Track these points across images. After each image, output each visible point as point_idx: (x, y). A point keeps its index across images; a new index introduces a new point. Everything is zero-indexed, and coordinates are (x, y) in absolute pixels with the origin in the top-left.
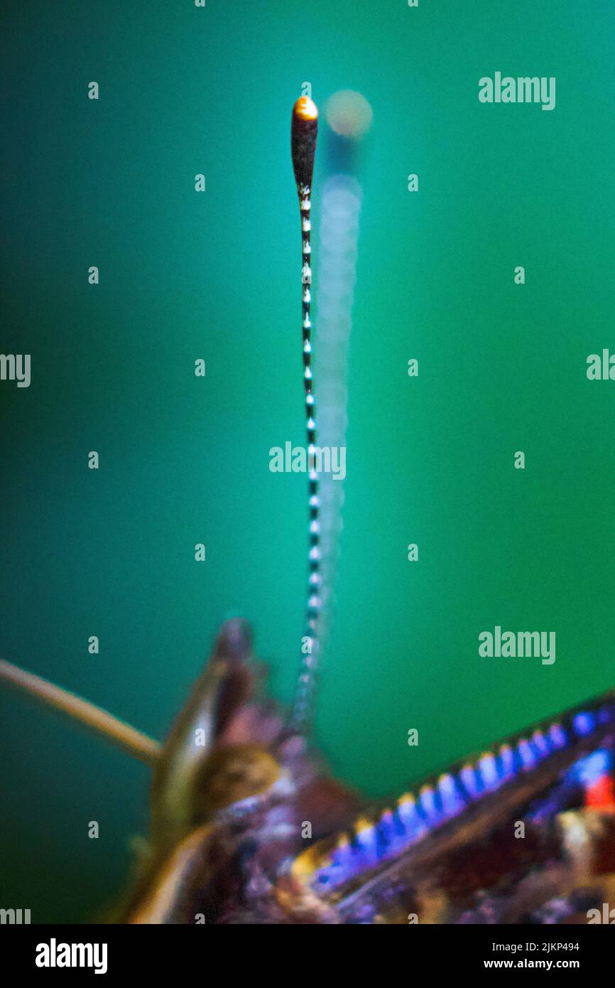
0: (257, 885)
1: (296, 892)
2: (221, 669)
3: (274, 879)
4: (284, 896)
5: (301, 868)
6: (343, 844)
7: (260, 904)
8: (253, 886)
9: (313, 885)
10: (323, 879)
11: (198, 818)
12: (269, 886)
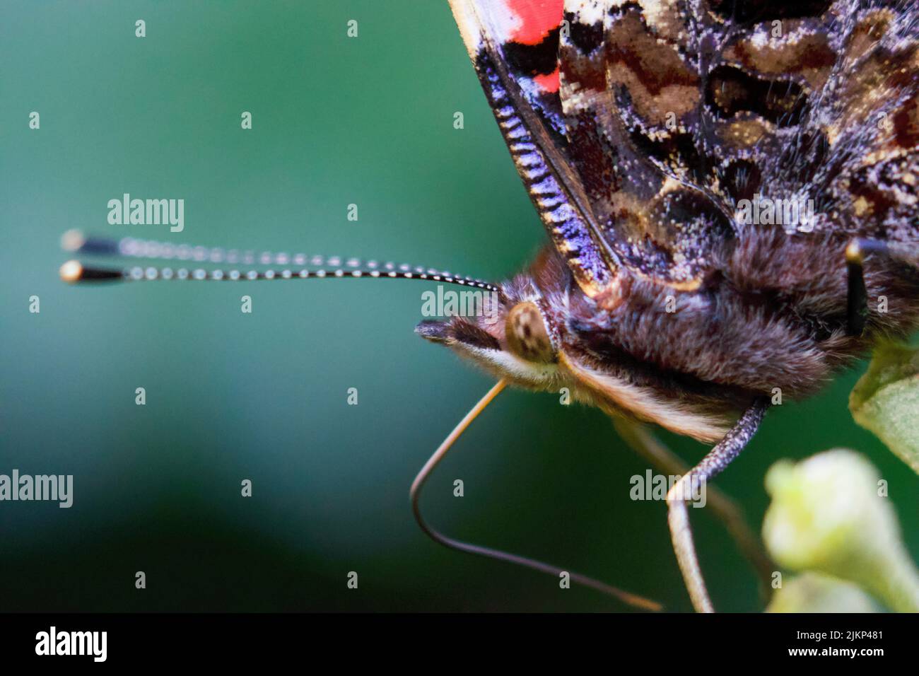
0: (601, 321)
1: (609, 294)
2: (452, 341)
3: (599, 309)
4: (611, 303)
5: (591, 291)
6: (576, 261)
7: (616, 320)
8: (602, 324)
9: (605, 284)
10: (600, 276)
11: (555, 360)
12: (604, 313)
